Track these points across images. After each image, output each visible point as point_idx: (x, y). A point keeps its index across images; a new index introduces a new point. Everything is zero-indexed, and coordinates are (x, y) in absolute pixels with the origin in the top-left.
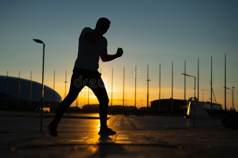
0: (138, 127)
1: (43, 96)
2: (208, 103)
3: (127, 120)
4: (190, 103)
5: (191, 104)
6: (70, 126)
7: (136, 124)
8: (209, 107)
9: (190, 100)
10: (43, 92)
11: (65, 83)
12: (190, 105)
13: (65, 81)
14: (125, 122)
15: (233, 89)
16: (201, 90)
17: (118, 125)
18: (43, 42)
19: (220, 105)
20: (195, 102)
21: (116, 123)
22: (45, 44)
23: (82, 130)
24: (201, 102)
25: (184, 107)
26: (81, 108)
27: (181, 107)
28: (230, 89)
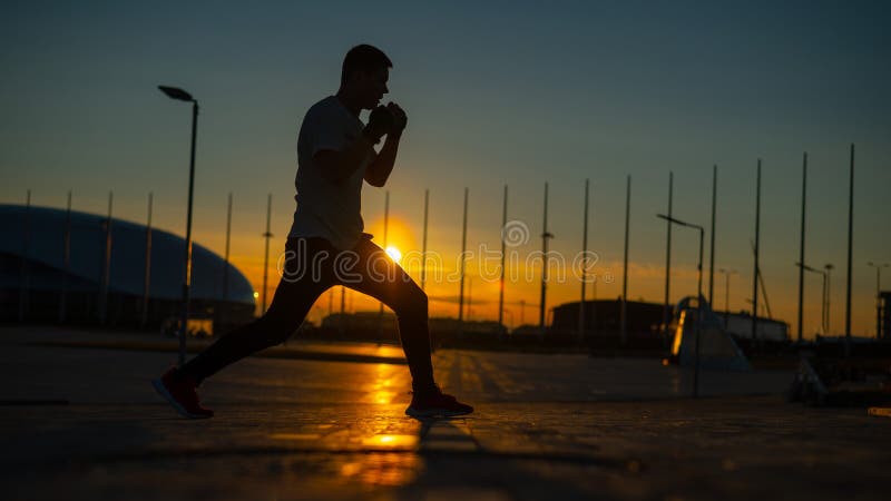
0: (508, 391)
1: (189, 283)
2: (743, 315)
4: (683, 315)
5: (686, 319)
7: (501, 384)
8: (745, 329)
9: (685, 304)
10: (189, 267)
11: (264, 239)
12: (682, 321)
13: (265, 231)
14: (465, 375)
15: (826, 271)
16: (722, 271)
18: (194, 98)
19: (783, 325)
20: (701, 313)
22: (199, 103)
24: (719, 313)
25: (663, 327)
26: (318, 324)
27: (654, 327)
28: (819, 272)
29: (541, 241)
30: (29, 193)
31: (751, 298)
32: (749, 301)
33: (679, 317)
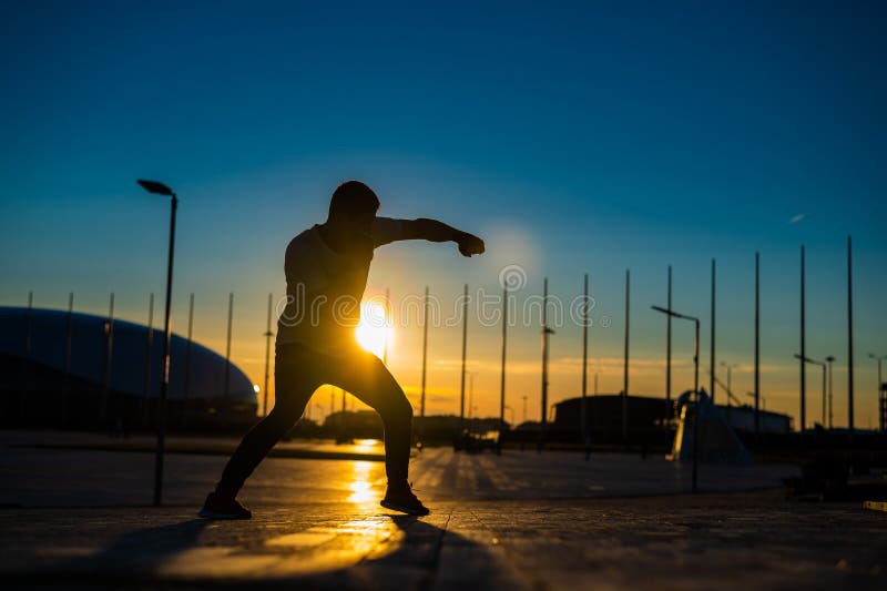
0: (502, 488)
1: (167, 379)
2: (745, 409)
3: (469, 463)
4: (684, 409)
5: (687, 413)
6: (267, 483)
7: (496, 480)
8: (748, 423)
9: (685, 398)
10: (168, 363)
11: (266, 338)
12: (683, 416)
14: (461, 472)
15: (827, 364)
16: (723, 364)
17: (434, 483)
18: (173, 191)
19: (786, 419)
20: (701, 406)
21: (427, 475)
22: (178, 197)
23: (303, 499)
24: (721, 407)
25: (665, 422)
26: (320, 423)
27: (657, 422)
28: (819, 364)
29: (542, 337)
30: (31, 296)
31: (753, 391)
32: (750, 394)
33: (680, 413)
